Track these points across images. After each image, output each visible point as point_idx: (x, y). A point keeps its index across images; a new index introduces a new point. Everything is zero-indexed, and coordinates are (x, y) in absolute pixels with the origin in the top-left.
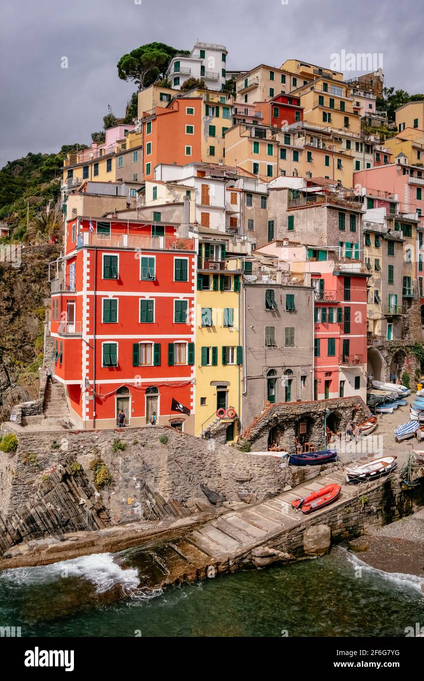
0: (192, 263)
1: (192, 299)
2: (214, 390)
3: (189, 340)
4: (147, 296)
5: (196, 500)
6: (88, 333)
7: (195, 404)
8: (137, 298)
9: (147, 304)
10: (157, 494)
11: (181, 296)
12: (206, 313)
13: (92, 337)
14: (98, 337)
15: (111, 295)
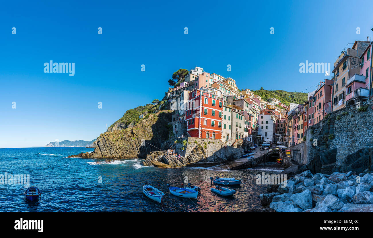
0: (223, 104)
1: (222, 112)
2: (226, 135)
3: (222, 122)
4: (214, 109)
5: (224, 158)
6: (201, 116)
7: (222, 137)
8: (211, 110)
9: (213, 111)
10: (217, 155)
11: (220, 111)
12: (225, 116)
13: (202, 117)
14: (203, 118)
15: (206, 108)
